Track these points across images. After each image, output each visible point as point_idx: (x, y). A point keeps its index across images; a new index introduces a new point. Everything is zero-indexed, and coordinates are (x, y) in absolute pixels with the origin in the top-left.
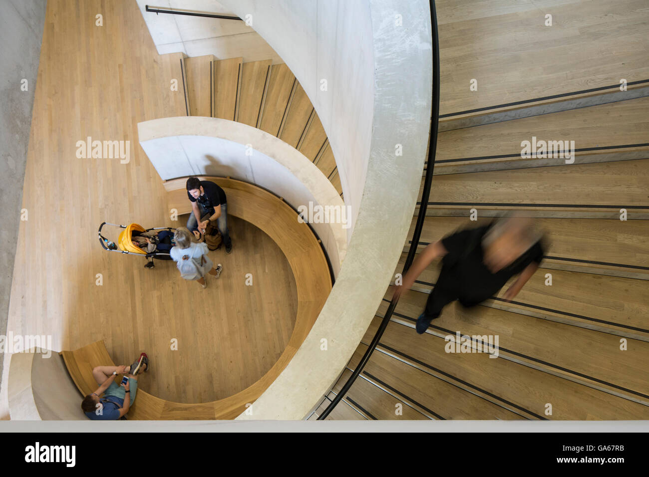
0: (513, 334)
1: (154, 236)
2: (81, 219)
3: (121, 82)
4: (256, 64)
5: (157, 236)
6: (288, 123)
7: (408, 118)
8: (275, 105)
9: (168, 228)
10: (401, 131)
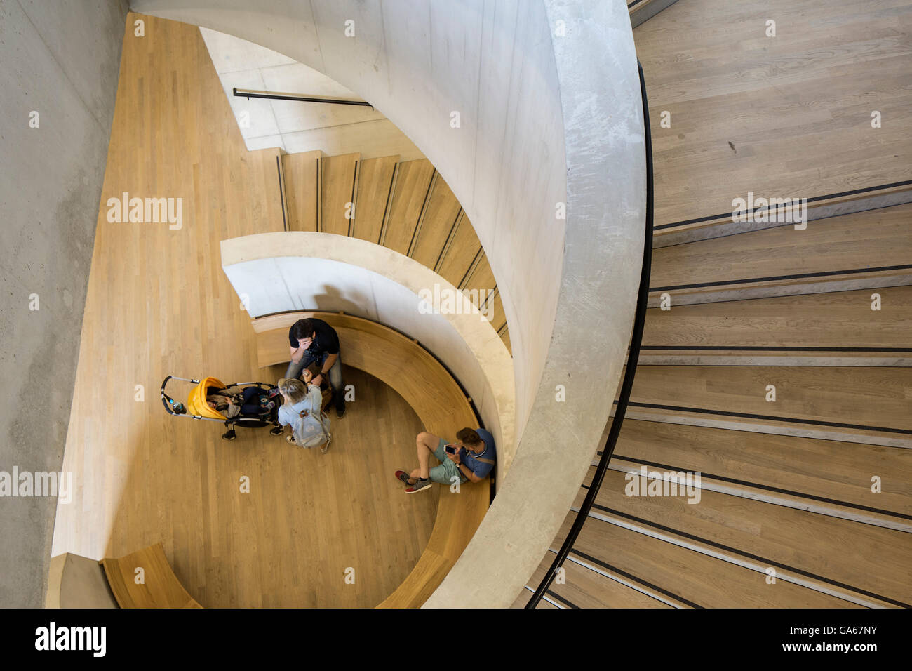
0: (762, 532)
1: (237, 395)
2: (136, 371)
3: (196, 185)
4: (378, 161)
5: (242, 394)
6: (421, 239)
7: (614, 234)
8: (404, 214)
9: (257, 383)
10: (605, 251)
